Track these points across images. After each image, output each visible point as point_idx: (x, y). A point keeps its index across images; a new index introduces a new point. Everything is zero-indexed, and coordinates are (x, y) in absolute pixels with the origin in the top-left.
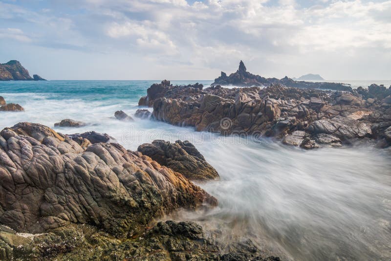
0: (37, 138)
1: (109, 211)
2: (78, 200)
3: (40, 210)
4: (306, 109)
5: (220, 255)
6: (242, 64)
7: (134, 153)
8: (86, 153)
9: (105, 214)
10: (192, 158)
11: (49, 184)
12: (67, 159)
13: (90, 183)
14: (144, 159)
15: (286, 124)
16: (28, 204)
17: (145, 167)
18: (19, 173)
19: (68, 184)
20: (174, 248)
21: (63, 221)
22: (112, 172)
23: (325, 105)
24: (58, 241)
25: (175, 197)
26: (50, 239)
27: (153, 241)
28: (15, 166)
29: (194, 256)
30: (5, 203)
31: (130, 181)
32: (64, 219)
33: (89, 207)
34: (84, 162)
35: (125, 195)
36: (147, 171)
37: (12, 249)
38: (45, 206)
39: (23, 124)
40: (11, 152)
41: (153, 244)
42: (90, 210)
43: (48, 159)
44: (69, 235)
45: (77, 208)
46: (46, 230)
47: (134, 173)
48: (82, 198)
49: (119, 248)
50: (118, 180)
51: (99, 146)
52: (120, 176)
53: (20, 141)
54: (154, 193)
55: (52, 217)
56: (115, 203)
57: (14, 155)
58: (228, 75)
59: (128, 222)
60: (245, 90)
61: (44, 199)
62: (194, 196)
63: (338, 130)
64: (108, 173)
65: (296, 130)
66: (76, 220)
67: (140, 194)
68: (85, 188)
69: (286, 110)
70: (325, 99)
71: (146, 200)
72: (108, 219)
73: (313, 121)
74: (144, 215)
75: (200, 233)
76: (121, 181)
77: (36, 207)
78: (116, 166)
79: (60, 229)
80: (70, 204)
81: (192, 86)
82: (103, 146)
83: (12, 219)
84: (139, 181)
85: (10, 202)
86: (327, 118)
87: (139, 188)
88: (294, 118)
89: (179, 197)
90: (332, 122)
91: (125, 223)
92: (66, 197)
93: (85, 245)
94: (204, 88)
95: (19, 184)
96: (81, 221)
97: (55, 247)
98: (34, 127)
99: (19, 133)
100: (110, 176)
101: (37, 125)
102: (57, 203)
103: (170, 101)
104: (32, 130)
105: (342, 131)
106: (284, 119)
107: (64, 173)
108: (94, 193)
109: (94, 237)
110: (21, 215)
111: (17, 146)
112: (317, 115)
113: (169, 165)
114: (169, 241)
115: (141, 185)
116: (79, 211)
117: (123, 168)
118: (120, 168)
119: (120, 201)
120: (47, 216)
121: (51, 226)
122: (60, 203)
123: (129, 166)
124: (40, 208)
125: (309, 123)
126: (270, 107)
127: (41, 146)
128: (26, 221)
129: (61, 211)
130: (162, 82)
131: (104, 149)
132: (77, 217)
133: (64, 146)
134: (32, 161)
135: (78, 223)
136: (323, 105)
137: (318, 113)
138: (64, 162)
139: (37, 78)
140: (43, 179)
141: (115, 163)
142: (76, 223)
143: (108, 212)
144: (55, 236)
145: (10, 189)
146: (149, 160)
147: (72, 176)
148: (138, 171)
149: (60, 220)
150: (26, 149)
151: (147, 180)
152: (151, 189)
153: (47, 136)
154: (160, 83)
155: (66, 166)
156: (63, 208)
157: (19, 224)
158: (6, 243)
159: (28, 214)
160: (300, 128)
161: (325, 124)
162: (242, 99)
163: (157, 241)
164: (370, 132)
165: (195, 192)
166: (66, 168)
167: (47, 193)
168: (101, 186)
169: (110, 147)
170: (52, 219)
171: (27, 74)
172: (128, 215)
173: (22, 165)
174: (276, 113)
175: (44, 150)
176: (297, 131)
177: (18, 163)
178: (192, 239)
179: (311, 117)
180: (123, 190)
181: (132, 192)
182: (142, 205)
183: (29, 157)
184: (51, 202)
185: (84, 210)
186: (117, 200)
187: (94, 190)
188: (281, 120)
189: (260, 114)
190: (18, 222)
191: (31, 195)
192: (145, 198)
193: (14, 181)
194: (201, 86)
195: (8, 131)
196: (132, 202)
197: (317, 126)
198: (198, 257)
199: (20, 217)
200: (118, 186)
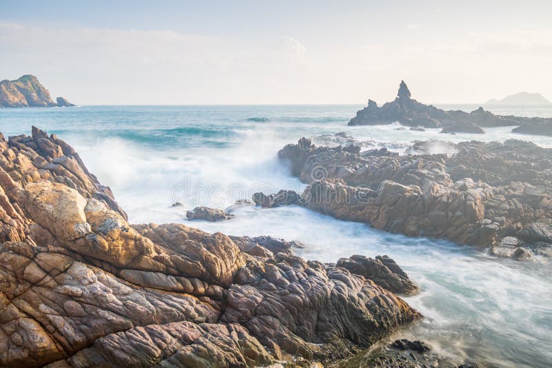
4: (520, 206)
10: (396, 276)
15: (493, 229)
16: (310, 322)
17: (377, 292)
22: (360, 298)
35: (371, 317)
38: (321, 324)
50: (365, 305)
61: (319, 319)
65: (507, 236)
69: (492, 207)
73: (529, 223)
77: (315, 324)
78: (358, 292)
84: (378, 305)
87: (379, 312)
88: (504, 218)
106: (490, 221)
108: (350, 315)
110: (308, 330)
112: (535, 213)
115: (380, 309)
117: (364, 294)
122: (330, 322)
125: (522, 226)
126: (472, 206)
137: (535, 209)
151: (383, 303)
152: (387, 312)
160: (511, 233)
161: (543, 229)
162: (433, 191)
174: (480, 211)
176: (508, 238)
179: (526, 216)
180: (369, 313)
181: (374, 314)
184: (324, 321)
188: (486, 224)
189: (458, 213)
197: (534, 231)
200: (366, 310)
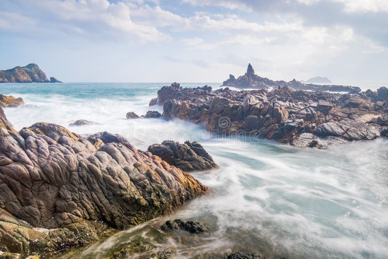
0: (53, 137)
1: (120, 209)
2: (90, 197)
3: (55, 206)
4: (314, 112)
6: (250, 67)
7: (145, 153)
8: (99, 152)
9: (116, 211)
10: (200, 158)
11: (63, 182)
12: (81, 158)
13: (102, 181)
14: (154, 158)
15: (294, 126)
16: (43, 200)
17: (155, 166)
18: (36, 170)
19: (82, 182)
21: (76, 218)
22: (123, 171)
23: (333, 108)
24: (71, 236)
25: (183, 197)
26: (64, 235)
28: (33, 165)
30: (23, 198)
31: (140, 180)
32: (77, 215)
33: (101, 204)
34: (97, 161)
35: (136, 194)
36: (156, 170)
37: (29, 243)
38: (60, 203)
39: (40, 124)
40: (29, 151)
42: (102, 207)
43: (63, 157)
44: (82, 231)
45: (89, 206)
46: (60, 226)
47: (144, 172)
48: (95, 196)
50: (129, 179)
51: (111, 145)
52: (131, 175)
53: (38, 140)
54: (163, 192)
55: (66, 213)
56: (126, 201)
57: (31, 153)
58: (236, 78)
59: (138, 219)
60: (253, 93)
61: (59, 196)
63: (346, 132)
64: (119, 173)
65: (304, 132)
66: (88, 217)
67: (150, 193)
68: (97, 186)
69: (294, 113)
70: (333, 102)
71: (155, 199)
72: (119, 216)
73: (321, 124)
74: (153, 213)
76: (131, 180)
77: (51, 203)
78: (127, 166)
79: (73, 225)
80: (83, 201)
81: (201, 88)
82: (115, 146)
83: (29, 214)
84: (148, 180)
85: (28, 198)
86: (335, 120)
87: (149, 187)
88: (302, 120)
89: (187, 197)
90: (340, 124)
91: (135, 220)
92: (79, 194)
94: (212, 90)
95: (36, 181)
96: (93, 217)
97: (68, 242)
98: (50, 128)
99: (37, 133)
100: (122, 175)
101: (53, 125)
102: (71, 200)
103: (179, 103)
104: (49, 130)
105: (350, 134)
106: (292, 121)
107: (78, 171)
108: (106, 191)
109: (105, 234)
110: (38, 211)
111: (34, 145)
112: (325, 118)
113: (178, 165)
115: (151, 185)
116: (92, 208)
117: (133, 167)
118: (131, 167)
119: (131, 199)
120: (61, 212)
121: (65, 221)
122: (74, 200)
123: (140, 165)
124: (55, 204)
125: (316, 125)
126: (277, 110)
127: (56, 145)
128: (41, 217)
129: (74, 207)
130: (172, 85)
131: (115, 149)
132: (89, 214)
133: (78, 145)
134: (48, 159)
135: (91, 219)
136: (331, 107)
137: (326, 115)
138: (78, 160)
139: (53, 80)
140: (58, 177)
141: (126, 162)
142: (89, 220)
143: (119, 210)
144: (68, 231)
145: (28, 185)
146: (159, 160)
147: (86, 175)
148: (148, 170)
149: (74, 216)
150: (43, 148)
151: (157, 179)
152: (161, 189)
153: (62, 135)
154: (170, 85)
155: (80, 165)
156: (76, 205)
157: (35, 219)
158: (23, 237)
159: (44, 209)
160: (308, 130)
161: (333, 127)
162: (250, 101)
164: (378, 135)
165: (203, 192)
166: (80, 166)
167: (62, 190)
168: (113, 185)
169: (121, 147)
170: (66, 215)
171: (45, 77)
172: (138, 213)
173: (39, 163)
174: (284, 115)
175: (60, 149)
176: (305, 134)
177: (35, 161)
179: (319, 120)
180: (134, 189)
181: (142, 190)
182: (151, 203)
183: (45, 155)
184: (65, 199)
185: (96, 207)
186: (127, 198)
187: (106, 188)
188: (288, 123)
189: (268, 116)
190: (34, 217)
191: (48, 193)
193: (32, 178)
194: (210, 88)
195: (26, 131)
196: (142, 201)
197: (325, 129)
199: (36, 212)
200: (129, 185)
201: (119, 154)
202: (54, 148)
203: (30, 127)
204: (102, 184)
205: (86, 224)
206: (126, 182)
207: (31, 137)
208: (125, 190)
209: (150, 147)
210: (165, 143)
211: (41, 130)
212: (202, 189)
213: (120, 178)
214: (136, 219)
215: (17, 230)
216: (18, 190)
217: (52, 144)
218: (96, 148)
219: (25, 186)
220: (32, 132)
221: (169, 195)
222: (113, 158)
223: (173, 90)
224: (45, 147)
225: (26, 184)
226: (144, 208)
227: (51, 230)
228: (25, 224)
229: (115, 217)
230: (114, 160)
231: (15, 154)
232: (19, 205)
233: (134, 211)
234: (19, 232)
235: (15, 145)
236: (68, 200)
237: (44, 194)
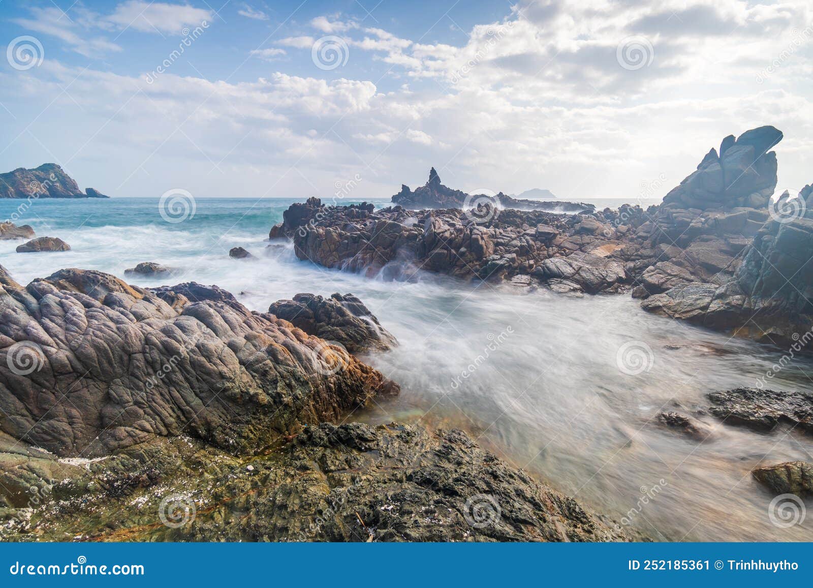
0: (94, 295)
1: (223, 413)
2: (168, 397)
3: (101, 417)
4: (531, 242)
5: (405, 473)
6: (433, 172)
7: (264, 316)
8: (183, 317)
9: (215, 418)
11: (115, 372)
12: (149, 329)
13: (189, 368)
14: (280, 325)
15: (502, 265)
16: (79, 407)
17: (282, 338)
18: (62, 355)
19: (151, 371)
20: (333, 468)
21: (143, 434)
22: (227, 348)
23: (559, 236)
24: (135, 467)
25: (332, 385)
26: (121, 466)
27: (298, 458)
28: (55, 345)
29: (364, 477)
30: (37, 407)
31: (258, 361)
32: (144, 429)
33: (188, 408)
34: (178, 332)
35: (250, 386)
36: (285, 344)
37: (51, 487)
38: (109, 410)
39: (68, 271)
40: (47, 321)
41: (298, 463)
42: (190, 413)
43: (115, 330)
44: (153, 456)
45: (167, 411)
46: (111, 451)
47: (264, 349)
48: (176, 394)
49: (240, 472)
50: (238, 361)
51: (204, 305)
52: (241, 354)
53: (63, 300)
54: (298, 380)
55: (122, 428)
56: (233, 399)
57: (51, 325)
58: (413, 190)
59: (255, 429)
60: (439, 213)
61: (108, 399)
62: (363, 382)
63: (577, 272)
64: (219, 351)
65: (517, 275)
66: (165, 432)
67: (275, 382)
68: (181, 377)
69: (502, 244)
70: (558, 227)
71: (285, 392)
72: (221, 426)
73: (542, 260)
74: (281, 416)
75: (373, 441)
76: (242, 363)
77: (94, 411)
78: (233, 339)
79: (137, 447)
80: (154, 404)
81: (357, 207)
82: (210, 306)
83: (49, 434)
84: (271, 361)
85: (46, 406)
86: (562, 254)
87: (273, 373)
88: (514, 255)
89: (339, 385)
90: (570, 261)
91: (250, 430)
92: (146, 392)
93: (182, 471)
94: (375, 210)
95: (61, 374)
96: (175, 431)
97: (129, 478)
98: (88, 277)
99: (62, 287)
100: (223, 354)
101: (94, 273)
102: (131, 403)
103: (321, 231)
104: (86, 282)
105: (584, 274)
106: (499, 257)
107: (144, 352)
108: (196, 384)
109: (196, 458)
110: (68, 428)
111: (57, 310)
112: (547, 250)
113: (323, 333)
114: (324, 456)
115: (275, 368)
116: (171, 416)
117: (244, 341)
118: (240, 340)
119: (242, 395)
120: (113, 427)
121: (121, 443)
122: (137, 403)
123: (255, 337)
124: (100, 414)
125: (535, 263)
126: (477, 240)
127: (101, 308)
128: (75, 438)
129: (138, 417)
130: (308, 201)
131: (212, 311)
132: (166, 426)
133: (141, 307)
134: (86, 334)
135: (170, 435)
136: (555, 235)
137: (548, 247)
138: (144, 334)
139: (91, 193)
140: (106, 365)
141: (231, 333)
142: (166, 436)
143: (221, 415)
144: (128, 460)
145: (47, 384)
146: (288, 327)
147: (158, 358)
148: (271, 345)
149: (138, 432)
150: (74, 315)
151: (286, 359)
152: (293, 374)
153: (112, 290)
154: (305, 202)
155: (147, 341)
156: (141, 411)
157: (63, 443)
158: (40, 477)
159: (80, 424)
160: (523, 270)
161: (558, 264)
162: (435, 227)
163: (304, 458)
164: (623, 275)
165: (365, 375)
166: (147, 344)
167: (114, 387)
168: (209, 373)
169: (222, 307)
170: (122, 431)
171: (75, 187)
172: (254, 419)
173: (68, 342)
174: (487, 247)
175: (108, 316)
176: (519, 276)
177: (59, 339)
178: (360, 450)
179: (539, 254)
180: (246, 378)
181: (261, 379)
182: (277, 400)
183: (79, 328)
184: (121, 403)
185: (179, 413)
186: (235, 394)
187: (197, 378)
188: (494, 259)
189: (463, 249)
190: (60, 440)
191: (85, 393)
192: (283, 389)
193: (53, 370)
194: (371, 207)
195: (40, 285)
196: (261, 397)
197: (548, 268)
198: (371, 478)
199: (64, 430)
200: (238, 372)
201: (218, 320)
202: (96, 313)
203: (48, 278)
204: (188, 372)
205: (161, 444)
206: (232, 367)
207: (50, 295)
208: (229, 379)
209: (273, 305)
210: (298, 298)
211: (70, 282)
212: (363, 371)
213: (220, 360)
214: (252, 428)
215: (28, 466)
216: (27, 394)
217: (93, 306)
218: (177, 311)
219: (39, 384)
220: (52, 286)
221: (308, 383)
222: (208, 327)
223: (311, 210)
224: (78, 313)
225: (42, 381)
226: (266, 409)
227: (94, 460)
228: (43, 453)
229: (215, 428)
230: (209, 330)
231: (17, 327)
232: (30, 419)
233: (248, 415)
234: (32, 470)
235: (18, 311)
236: (126, 405)
237: (79, 398)
